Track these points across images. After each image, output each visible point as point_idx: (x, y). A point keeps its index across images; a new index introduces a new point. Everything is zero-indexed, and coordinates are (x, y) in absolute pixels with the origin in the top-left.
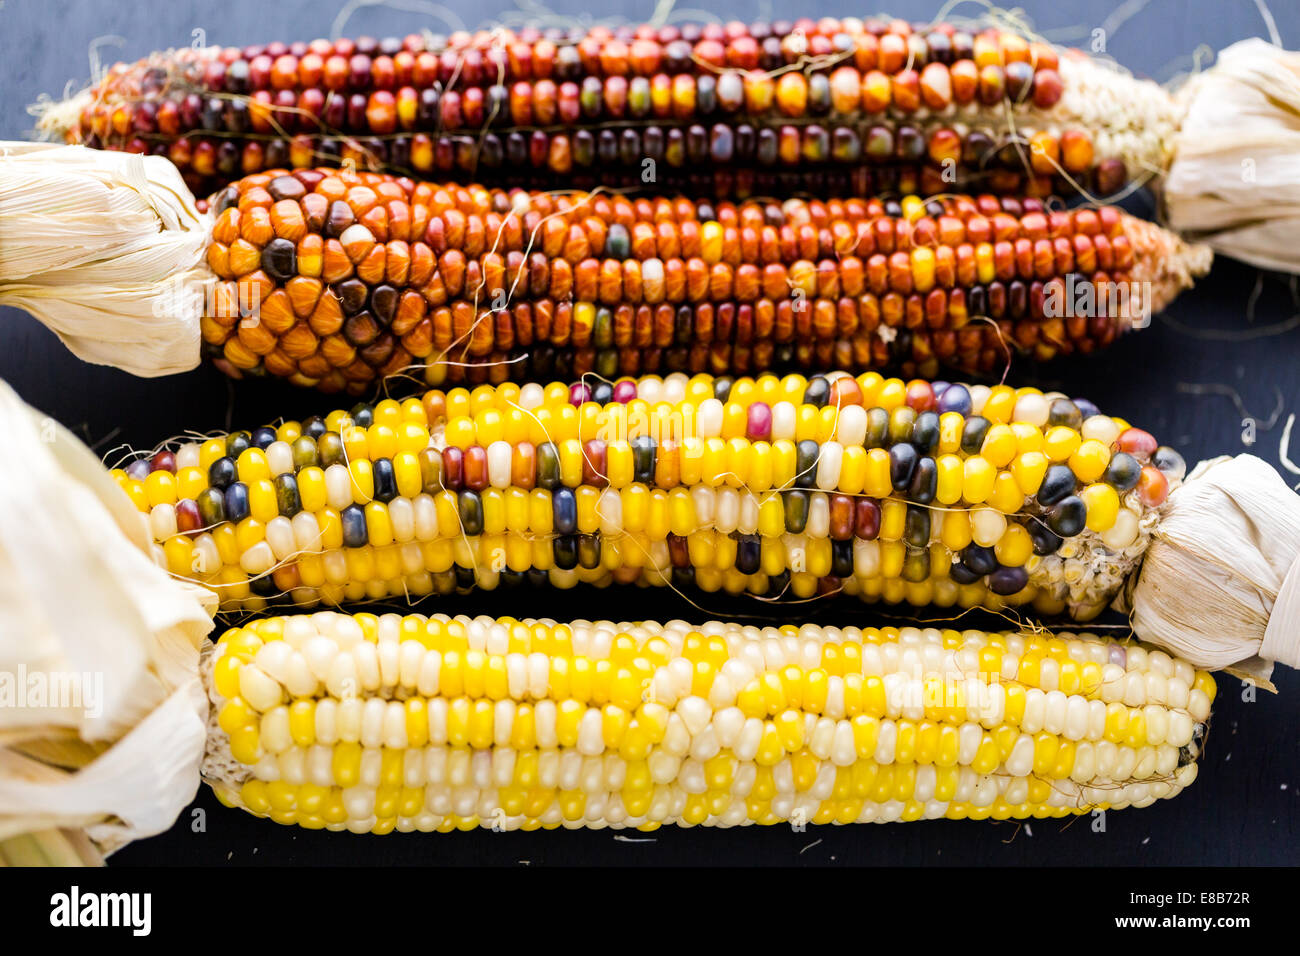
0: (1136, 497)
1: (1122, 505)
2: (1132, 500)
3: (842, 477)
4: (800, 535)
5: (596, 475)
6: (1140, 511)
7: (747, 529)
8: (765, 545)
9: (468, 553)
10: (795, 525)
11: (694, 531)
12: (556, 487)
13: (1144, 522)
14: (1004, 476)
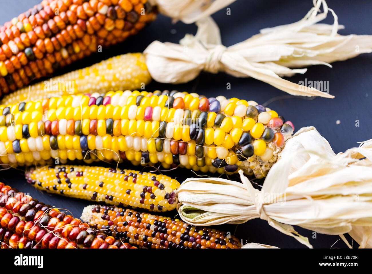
0: (272, 144)
1: (267, 146)
2: (270, 145)
3: (174, 134)
4: (161, 152)
5: (94, 132)
6: (274, 149)
7: (144, 150)
8: (150, 155)
9: (54, 154)
10: (160, 149)
11: (127, 150)
12: (82, 135)
13: (274, 153)
14: (227, 136)
